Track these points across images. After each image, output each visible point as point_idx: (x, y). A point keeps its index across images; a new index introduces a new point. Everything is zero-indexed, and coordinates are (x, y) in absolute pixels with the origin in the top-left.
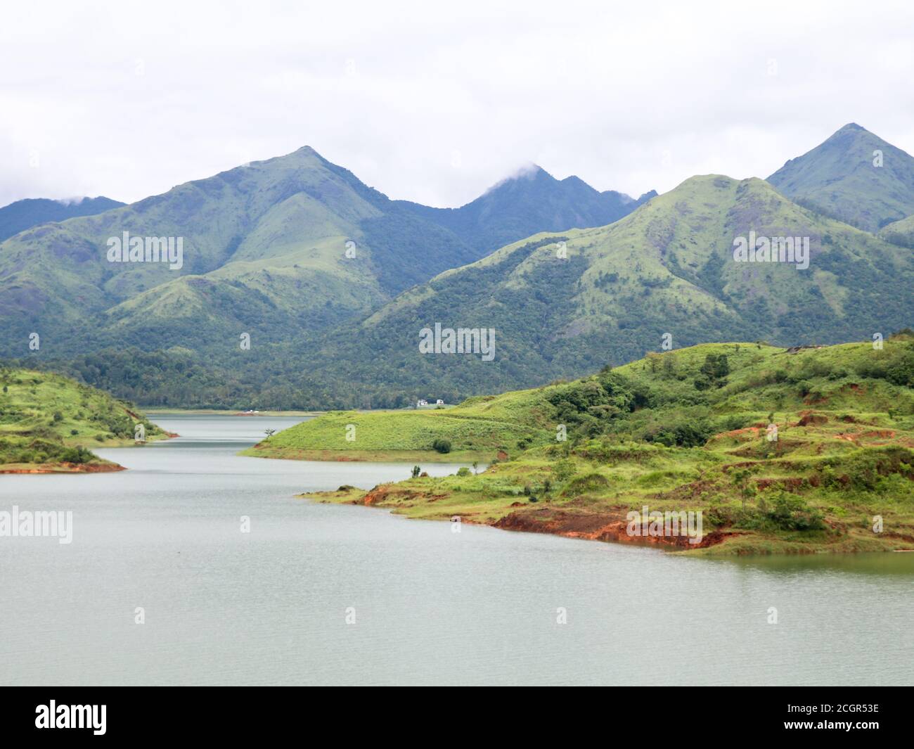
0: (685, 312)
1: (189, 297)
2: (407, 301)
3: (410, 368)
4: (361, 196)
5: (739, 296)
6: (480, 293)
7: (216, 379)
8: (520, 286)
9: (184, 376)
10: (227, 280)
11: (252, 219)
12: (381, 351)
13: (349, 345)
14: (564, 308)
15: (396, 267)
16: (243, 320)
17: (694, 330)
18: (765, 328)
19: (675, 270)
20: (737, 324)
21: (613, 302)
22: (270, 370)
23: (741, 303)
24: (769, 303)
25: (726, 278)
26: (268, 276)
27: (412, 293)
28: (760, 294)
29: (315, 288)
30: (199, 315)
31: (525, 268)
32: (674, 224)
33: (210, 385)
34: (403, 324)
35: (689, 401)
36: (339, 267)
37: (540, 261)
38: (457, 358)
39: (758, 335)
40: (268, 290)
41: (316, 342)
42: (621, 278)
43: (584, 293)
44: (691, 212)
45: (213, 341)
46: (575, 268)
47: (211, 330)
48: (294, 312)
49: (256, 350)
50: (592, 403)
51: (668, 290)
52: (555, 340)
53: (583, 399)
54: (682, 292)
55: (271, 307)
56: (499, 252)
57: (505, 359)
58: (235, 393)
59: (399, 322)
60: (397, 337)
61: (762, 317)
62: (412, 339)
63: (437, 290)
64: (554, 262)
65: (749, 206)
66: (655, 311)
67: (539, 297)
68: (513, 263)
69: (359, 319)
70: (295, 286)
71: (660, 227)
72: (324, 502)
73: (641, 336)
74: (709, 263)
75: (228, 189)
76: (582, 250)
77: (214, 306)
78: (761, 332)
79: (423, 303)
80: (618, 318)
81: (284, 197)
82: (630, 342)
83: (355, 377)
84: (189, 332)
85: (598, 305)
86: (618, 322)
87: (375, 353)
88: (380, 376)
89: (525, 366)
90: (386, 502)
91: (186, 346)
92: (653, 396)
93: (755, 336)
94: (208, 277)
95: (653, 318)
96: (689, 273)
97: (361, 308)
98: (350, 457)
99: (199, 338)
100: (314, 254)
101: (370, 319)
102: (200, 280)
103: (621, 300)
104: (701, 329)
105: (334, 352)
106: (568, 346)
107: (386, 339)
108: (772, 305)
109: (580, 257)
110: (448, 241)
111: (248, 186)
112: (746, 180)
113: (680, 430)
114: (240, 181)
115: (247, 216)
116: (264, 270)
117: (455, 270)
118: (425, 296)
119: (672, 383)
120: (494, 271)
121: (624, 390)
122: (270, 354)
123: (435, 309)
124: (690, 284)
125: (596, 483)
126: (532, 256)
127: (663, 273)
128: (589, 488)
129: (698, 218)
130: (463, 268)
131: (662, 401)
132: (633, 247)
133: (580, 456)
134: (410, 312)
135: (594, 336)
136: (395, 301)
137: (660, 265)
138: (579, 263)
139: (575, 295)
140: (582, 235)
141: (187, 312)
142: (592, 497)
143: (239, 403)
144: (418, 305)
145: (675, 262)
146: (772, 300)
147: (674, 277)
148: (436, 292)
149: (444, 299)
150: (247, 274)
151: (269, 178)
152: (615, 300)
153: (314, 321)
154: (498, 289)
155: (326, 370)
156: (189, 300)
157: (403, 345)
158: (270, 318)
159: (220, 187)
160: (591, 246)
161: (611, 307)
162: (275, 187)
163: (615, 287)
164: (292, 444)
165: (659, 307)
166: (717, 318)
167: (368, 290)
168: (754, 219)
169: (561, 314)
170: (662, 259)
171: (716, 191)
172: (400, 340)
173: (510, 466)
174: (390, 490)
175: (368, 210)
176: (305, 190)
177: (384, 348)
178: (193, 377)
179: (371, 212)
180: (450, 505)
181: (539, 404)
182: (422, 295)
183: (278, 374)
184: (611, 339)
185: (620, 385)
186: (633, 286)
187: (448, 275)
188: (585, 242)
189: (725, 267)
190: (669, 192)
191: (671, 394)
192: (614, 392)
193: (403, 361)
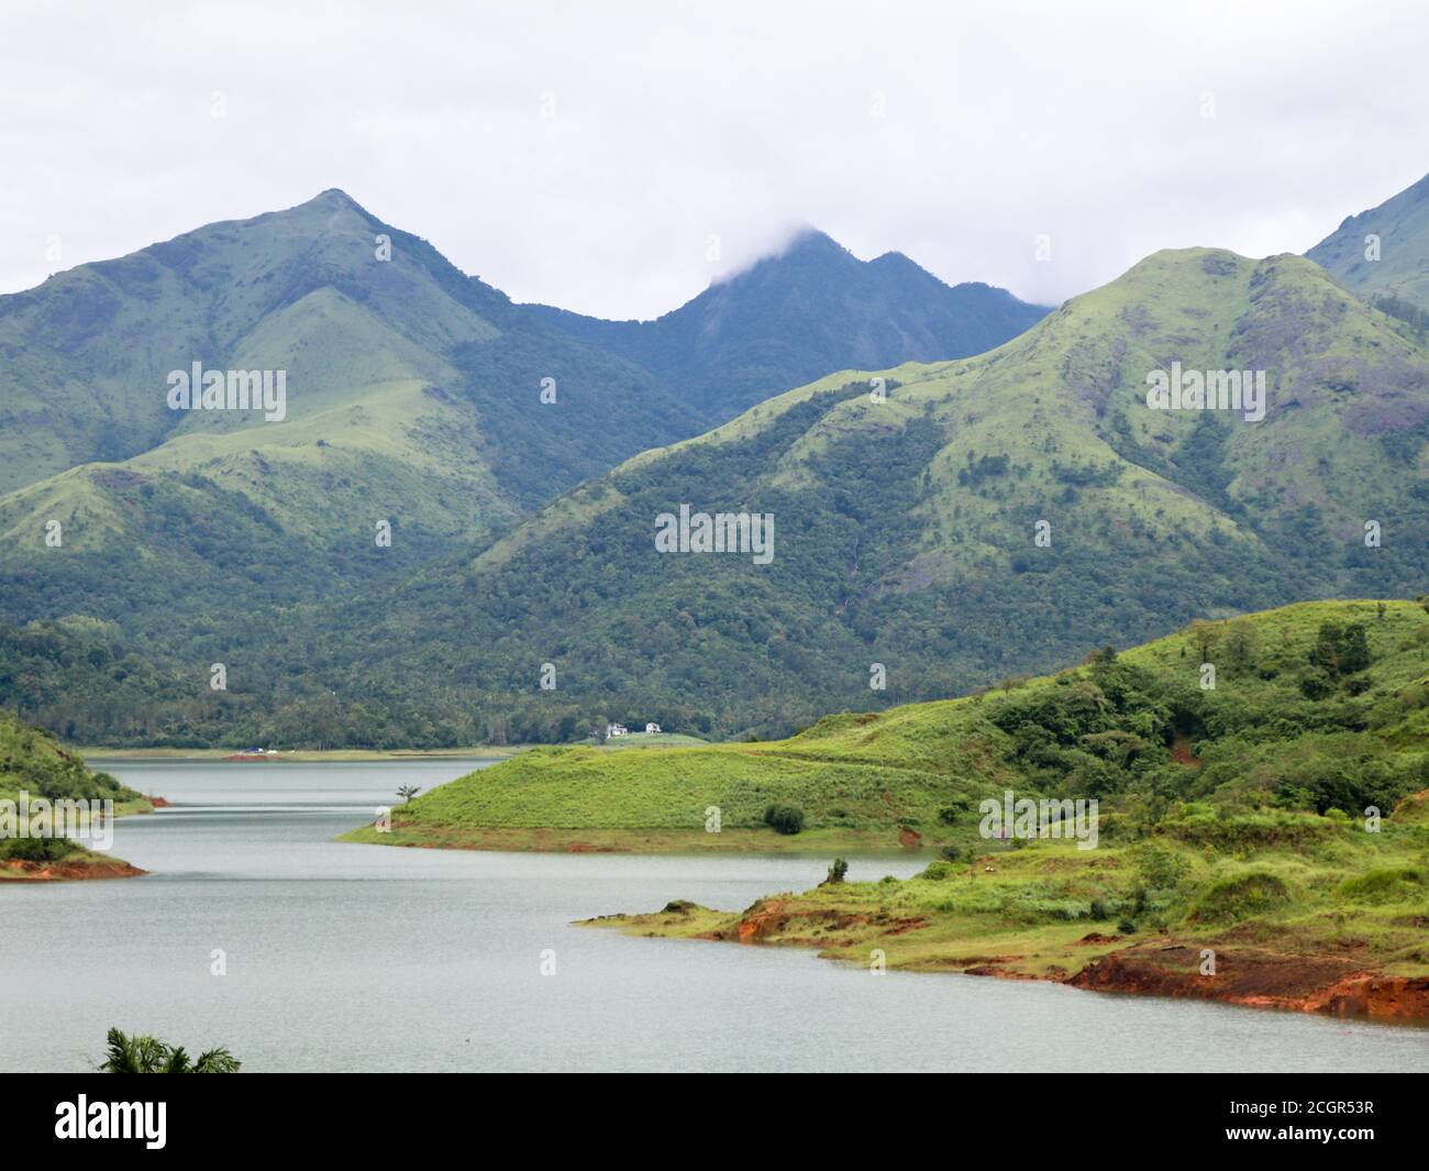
0: (1150, 536)
1: (96, 510)
2: (564, 516)
3: (579, 657)
4: (453, 295)
5: (1263, 504)
6: (717, 499)
7: (179, 683)
8: (803, 484)
9: (109, 677)
10: (176, 472)
11: (223, 343)
12: (512, 621)
13: (446, 609)
14: (896, 528)
15: (530, 445)
16: (213, 556)
17: (1170, 575)
18: (1320, 570)
19: (1126, 449)
20: (1262, 561)
21: (999, 516)
22: (279, 664)
23: (1266, 518)
24: (1327, 517)
25: (1234, 465)
26: (263, 463)
27: (574, 499)
28: (1308, 498)
29: (362, 490)
30: (119, 547)
31: (813, 447)
32: (1121, 352)
33: (165, 697)
34: (557, 564)
35: (1294, 723)
36: (411, 444)
37: (841, 430)
38: (678, 636)
39: (1307, 585)
40: (263, 494)
41: (372, 604)
42: (1015, 467)
43: (937, 498)
44: (1155, 327)
45: (151, 602)
46: (916, 445)
47: (144, 580)
48: (320, 540)
49: (244, 620)
50: (1086, 728)
51: (1113, 491)
52: (879, 597)
53: (1067, 720)
54: (1142, 496)
55: (271, 530)
56: (756, 413)
57: (777, 637)
58: (220, 713)
59: (550, 561)
60: (547, 591)
61: (1312, 547)
62: (577, 597)
63: (629, 493)
64: (873, 432)
65: (1278, 314)
66: (1088, 535)
67: (842, 505)
68: (785, 435)
69: (463, 554)
70: (320, 485)
71: (1093, 358)
72: (651, 935)
73: (1060, 587)
74: (1196, 435)
75: (169, 280)
76: (930, 406)
77: (149, 527)
78: (1312, 578)
79: (599, 520)
80: (1010, 551)
81: (290, 298)
82: (1037, 600)
83: (462, 677)
84: (99, 585)
85: (969, 523)
86: (1011, 558)
87: (501, 626)
88: (517, 674)
89: (819, 651)
90: (788, 935)
91: (93, 613)
92: (1214, 713)
93: (1300, 587)
94: (134, 465)
95: (1084, 549)
96: (1155, 454)
97: (461, 532)
98: (596, 843)
99: (121, 595)
100: (357, 419)
101: (487, 555)
102: (118, 472)
103: (1016, 511)
104: (1187, 572)
105: (413, 624)
106: (908, 609)
107: (524, 596)
108: (1331, 522)
109: (927, 422)
110: (635, 389)
111: (212, 274)
112: (1270, 259)
113: (1322, 783)
114: (195, 263)
115: (212, 337)
116: (256, 453)
117: (662, 449)
118: (602, 505)
119: (1249, 685)
120: (746, 453)
121: (1149, 700)
122: (276, 630)
123: (625, 533)
124: (1159, 479)
125: (1265, 893)
126: (825, 420)
127: (1103, 455)
128: (1250, 904)
129: (1170, 339)
130: (679, 446)
131: (1236, 723)
132: (1037, 401)
133: (1175, 838)
134: (572, 539)
135: (961, 588)
136: (540, 516)
137: (1094, 436)
138: (926, 434)
139: (918, 503)
140: (927, 377)
141: (94, 540)
142: (1275, 922)
143: (231, 733)
144: (588, 523)
145: (1125, 431)
146: (1333, 510)
147: (1124, 463)
148: (626, 497)
149: (643, 513)
150: (217, 461)
151: (256, 256)
152: (1003, 512)
153: (363, 560)
154: (757, 490)
155: (402, 661)
156: (97, 516)
157: (559, 608)
158: (269, 554)
159: (152, 276)
160: (948, 398)
161: (994, 528)
162: (269, 277)
163: (1002, 484)
164: (464, 818)
165: (1095, 528)
166: (1218, 548)
167: (474, 494)
168: (1289, 341)
169: (890, 542)
170: (1098, 427)
171: (1207, 282)
172: (553, 600)
173: (1022, 859)
174: (790, 909)
175: (468, 325)
176: (334, 283)
177: (517, 615)
178: (128, 680)
179: (474, 330)
180: (941, 940)
181: (974, 730)
182: (596, 504)
183: (297, 671)
184: (999, 594)
185: (1140, 691)
186: (1039, 483)
187: (650, 460)
188: (935, 390)
189: (1231, 441)
190: (1107, 286)
191: (1253, 709)
192: (1127, 705)
193: (565, 642)
